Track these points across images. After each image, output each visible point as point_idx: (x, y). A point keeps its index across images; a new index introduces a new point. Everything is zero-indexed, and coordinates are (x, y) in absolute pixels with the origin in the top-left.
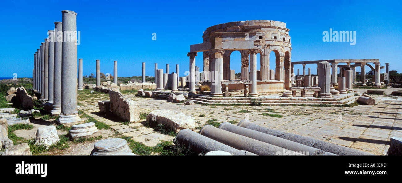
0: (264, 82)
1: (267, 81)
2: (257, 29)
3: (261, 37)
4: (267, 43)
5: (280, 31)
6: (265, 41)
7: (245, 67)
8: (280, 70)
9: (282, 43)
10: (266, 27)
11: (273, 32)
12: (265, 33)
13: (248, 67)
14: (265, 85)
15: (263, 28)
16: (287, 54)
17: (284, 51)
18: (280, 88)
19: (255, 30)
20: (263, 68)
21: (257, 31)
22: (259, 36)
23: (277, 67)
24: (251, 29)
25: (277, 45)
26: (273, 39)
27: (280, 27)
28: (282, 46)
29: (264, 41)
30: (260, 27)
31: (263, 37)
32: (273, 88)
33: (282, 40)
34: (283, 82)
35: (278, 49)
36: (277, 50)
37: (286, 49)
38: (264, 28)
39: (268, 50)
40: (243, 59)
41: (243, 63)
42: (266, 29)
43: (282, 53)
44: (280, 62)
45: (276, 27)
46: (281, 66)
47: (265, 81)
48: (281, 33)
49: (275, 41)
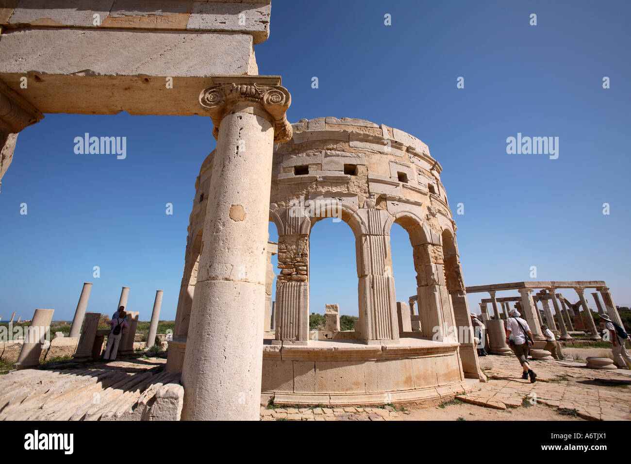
0: (375, 351)
1: (391, 345)
2: (336, 142)
3: (351, 170)
4: (377, 189)
5: (415, 159)
6: (368, 181)
7: (290, 280)
8: (437, 294)
9: (428, 197)
10: (365, 139)
11: (393, 158)
12: (367, 158)
13: (303, 281)
14: (383, 365)
15: (357, 140)
16: (447, 237)
17: (438, 228)
18: (448, 376)
19: (331, 146)
20: (368, 284)
21: (335, 150)
22: (345, 165)
23: (423, 283)
24: (314, 142)
25: (412, 200)
26: (396, 180)
27: (413, 146)
28: (429, 209)
29: (364, 181)
30: (347, 137)
31: (360, 169)
32: (418, 377)
33: (427, 190)
34: (456, 347)
35: (419, 214)
36: (414, 217)
37: (443, 223)
38: (361, 140)
39: (383, 214)
40: (283, 246)
41: (285, 263)
42: (368, 145)
43: (433, 232)
44: (433, 265)
45: (401, 144)
46: (435, 277)
47: (379, 347)
48: (422, 170)
49: (403, 186)
